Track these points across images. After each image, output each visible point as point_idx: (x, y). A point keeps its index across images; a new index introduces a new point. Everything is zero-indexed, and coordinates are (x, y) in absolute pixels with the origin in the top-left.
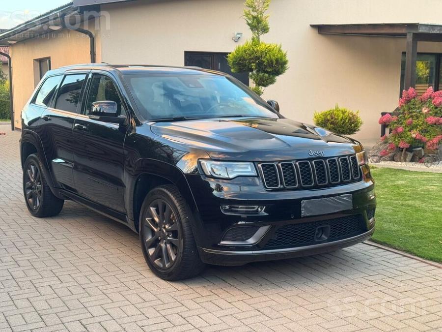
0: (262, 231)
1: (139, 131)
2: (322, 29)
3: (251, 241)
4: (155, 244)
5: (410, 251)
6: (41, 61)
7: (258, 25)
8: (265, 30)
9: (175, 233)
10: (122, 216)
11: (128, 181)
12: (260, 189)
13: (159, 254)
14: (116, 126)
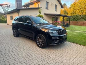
2: (45, 14)
3: (56, 43)
6: (11, 16)
7: (40, 13)
8: (41, 13)
9: (43, 41)
10: (32, 38)
13: (40, 44)
14: (30, 24)
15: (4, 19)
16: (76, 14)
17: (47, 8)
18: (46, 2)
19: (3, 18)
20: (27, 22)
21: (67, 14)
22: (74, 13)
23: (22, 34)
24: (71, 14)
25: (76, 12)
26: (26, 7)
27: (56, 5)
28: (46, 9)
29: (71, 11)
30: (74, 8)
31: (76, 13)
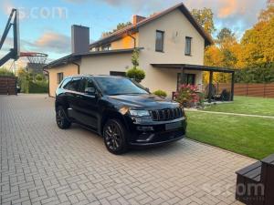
0: (152, 136)
1: (102, 98)
2: (154, 65)
3: (148, 140)
4: (110, 140)
5: (197, 140)
6: (59, 74)
7: (135, 63)
8: (138, 65)
9: (118, 137)
10: (96, 130)
11: (99, 117)
12: (150, 121)
13: (112, 144)
14: (94, 97)
15: (41, 82)
16: (265, 60)
17: (159, 49)
18: (158, 31)
19: (40, 79)
20: (86, 90)
21: (235, 60)
22: (256, 58)
23: (79, 123)
24: (247, 59)
25: (265, 54)
26: (103, 48)
27: (188, 39)
28: (157, 51)
29: (247, 50)
30: (255, 42)
31: (262, 57)
